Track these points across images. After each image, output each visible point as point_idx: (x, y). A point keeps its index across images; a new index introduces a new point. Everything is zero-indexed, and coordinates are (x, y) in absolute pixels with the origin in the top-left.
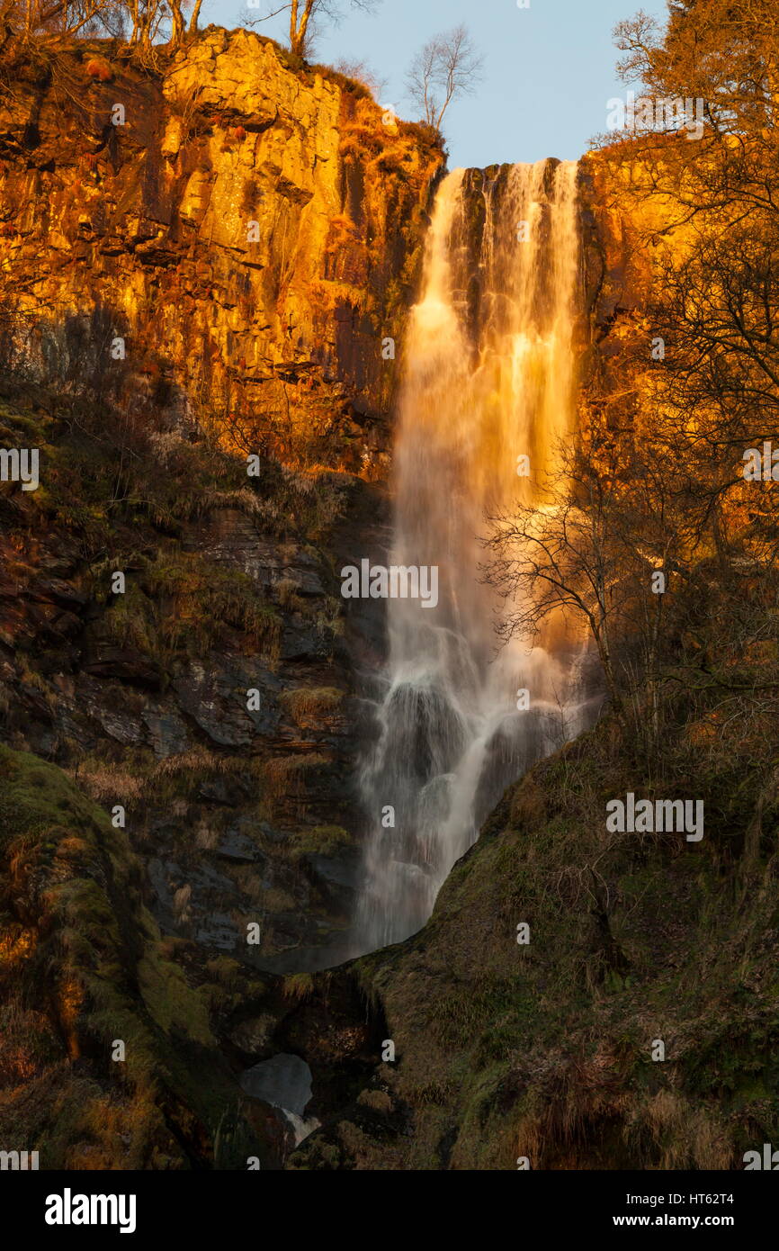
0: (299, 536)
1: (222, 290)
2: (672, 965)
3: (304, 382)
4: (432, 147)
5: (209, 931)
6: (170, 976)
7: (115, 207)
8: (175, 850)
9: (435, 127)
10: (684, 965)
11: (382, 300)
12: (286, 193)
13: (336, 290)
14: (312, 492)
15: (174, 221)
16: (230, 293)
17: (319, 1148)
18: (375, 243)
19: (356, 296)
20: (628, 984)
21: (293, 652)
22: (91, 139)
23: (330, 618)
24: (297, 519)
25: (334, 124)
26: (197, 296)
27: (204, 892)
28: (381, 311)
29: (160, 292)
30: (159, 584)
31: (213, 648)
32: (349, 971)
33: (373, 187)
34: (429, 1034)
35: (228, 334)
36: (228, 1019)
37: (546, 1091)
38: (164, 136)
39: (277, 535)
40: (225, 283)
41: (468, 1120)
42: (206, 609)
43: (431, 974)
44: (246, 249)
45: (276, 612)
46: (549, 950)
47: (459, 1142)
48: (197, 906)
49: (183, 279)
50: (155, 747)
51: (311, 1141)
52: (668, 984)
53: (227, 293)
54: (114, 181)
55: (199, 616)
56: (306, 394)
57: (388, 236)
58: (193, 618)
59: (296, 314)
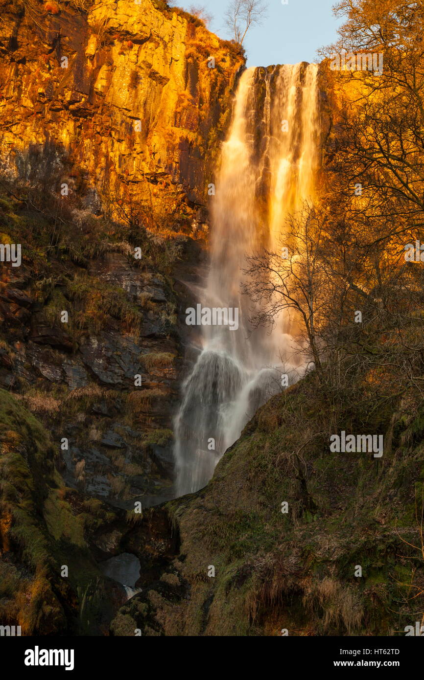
0: (154, 269)
1: (117, 132)
2: (340, 508)
3: (161, 183)
4: (237, 54)
5: (95, 485)
6: (62, 508)
7: (58, 84)
8: (77, 440)
9: (240, 43)
10: (346, 509)
11: (206, 139)
12: (154, 78)
13: (181, 133)
14: (162, 244)
15: (91, 92)
16: (121, 133)
17: (137, 605)
18: (203, 107)
19: (192, 136)
20: (315, 519)
21: (148, 333)
22: (46, 46)
23: (169, 314)
24: (154, 259)
25: (183, 40)
26: (103, 135)
27: (92, 463)
28: (205, 145)
29: (83, 132)
30: (75, 293)
31: (103, 330)
32: (163, 508)
33: (204, 76)
34: (203, 543)
35: (119, 156)
36: (93, 532)
37: (262, 576)
38: (87, 45)
39: (141, 268)
40: (118, 128)
41: (220, 591)
42: (100, 308)
43: (206, 511)
44: (131, 109)
45: (139, 310)
46: (273, 499)
47: (214, 603)
48: (88, 471)
49: (95, 125)
50: (69, 384)
51: (132, 601)
52: (338, 519)
53: (119, 133)
54: (59, 70)
55: (96, 311)
56: (161, 190)
57: (211, 104)
58: (93, 313)
59: (158, 146)
